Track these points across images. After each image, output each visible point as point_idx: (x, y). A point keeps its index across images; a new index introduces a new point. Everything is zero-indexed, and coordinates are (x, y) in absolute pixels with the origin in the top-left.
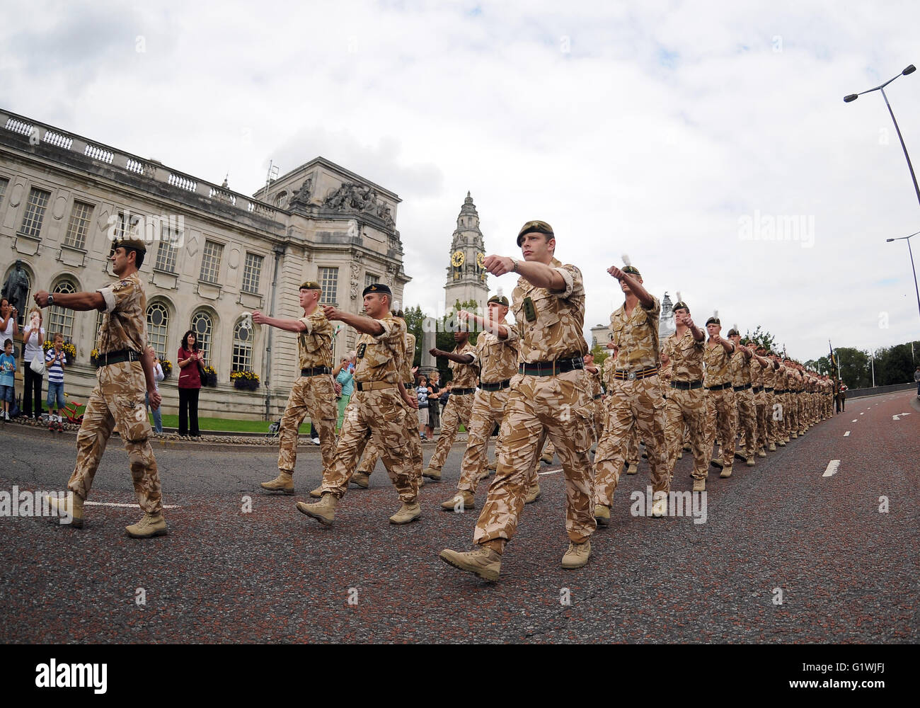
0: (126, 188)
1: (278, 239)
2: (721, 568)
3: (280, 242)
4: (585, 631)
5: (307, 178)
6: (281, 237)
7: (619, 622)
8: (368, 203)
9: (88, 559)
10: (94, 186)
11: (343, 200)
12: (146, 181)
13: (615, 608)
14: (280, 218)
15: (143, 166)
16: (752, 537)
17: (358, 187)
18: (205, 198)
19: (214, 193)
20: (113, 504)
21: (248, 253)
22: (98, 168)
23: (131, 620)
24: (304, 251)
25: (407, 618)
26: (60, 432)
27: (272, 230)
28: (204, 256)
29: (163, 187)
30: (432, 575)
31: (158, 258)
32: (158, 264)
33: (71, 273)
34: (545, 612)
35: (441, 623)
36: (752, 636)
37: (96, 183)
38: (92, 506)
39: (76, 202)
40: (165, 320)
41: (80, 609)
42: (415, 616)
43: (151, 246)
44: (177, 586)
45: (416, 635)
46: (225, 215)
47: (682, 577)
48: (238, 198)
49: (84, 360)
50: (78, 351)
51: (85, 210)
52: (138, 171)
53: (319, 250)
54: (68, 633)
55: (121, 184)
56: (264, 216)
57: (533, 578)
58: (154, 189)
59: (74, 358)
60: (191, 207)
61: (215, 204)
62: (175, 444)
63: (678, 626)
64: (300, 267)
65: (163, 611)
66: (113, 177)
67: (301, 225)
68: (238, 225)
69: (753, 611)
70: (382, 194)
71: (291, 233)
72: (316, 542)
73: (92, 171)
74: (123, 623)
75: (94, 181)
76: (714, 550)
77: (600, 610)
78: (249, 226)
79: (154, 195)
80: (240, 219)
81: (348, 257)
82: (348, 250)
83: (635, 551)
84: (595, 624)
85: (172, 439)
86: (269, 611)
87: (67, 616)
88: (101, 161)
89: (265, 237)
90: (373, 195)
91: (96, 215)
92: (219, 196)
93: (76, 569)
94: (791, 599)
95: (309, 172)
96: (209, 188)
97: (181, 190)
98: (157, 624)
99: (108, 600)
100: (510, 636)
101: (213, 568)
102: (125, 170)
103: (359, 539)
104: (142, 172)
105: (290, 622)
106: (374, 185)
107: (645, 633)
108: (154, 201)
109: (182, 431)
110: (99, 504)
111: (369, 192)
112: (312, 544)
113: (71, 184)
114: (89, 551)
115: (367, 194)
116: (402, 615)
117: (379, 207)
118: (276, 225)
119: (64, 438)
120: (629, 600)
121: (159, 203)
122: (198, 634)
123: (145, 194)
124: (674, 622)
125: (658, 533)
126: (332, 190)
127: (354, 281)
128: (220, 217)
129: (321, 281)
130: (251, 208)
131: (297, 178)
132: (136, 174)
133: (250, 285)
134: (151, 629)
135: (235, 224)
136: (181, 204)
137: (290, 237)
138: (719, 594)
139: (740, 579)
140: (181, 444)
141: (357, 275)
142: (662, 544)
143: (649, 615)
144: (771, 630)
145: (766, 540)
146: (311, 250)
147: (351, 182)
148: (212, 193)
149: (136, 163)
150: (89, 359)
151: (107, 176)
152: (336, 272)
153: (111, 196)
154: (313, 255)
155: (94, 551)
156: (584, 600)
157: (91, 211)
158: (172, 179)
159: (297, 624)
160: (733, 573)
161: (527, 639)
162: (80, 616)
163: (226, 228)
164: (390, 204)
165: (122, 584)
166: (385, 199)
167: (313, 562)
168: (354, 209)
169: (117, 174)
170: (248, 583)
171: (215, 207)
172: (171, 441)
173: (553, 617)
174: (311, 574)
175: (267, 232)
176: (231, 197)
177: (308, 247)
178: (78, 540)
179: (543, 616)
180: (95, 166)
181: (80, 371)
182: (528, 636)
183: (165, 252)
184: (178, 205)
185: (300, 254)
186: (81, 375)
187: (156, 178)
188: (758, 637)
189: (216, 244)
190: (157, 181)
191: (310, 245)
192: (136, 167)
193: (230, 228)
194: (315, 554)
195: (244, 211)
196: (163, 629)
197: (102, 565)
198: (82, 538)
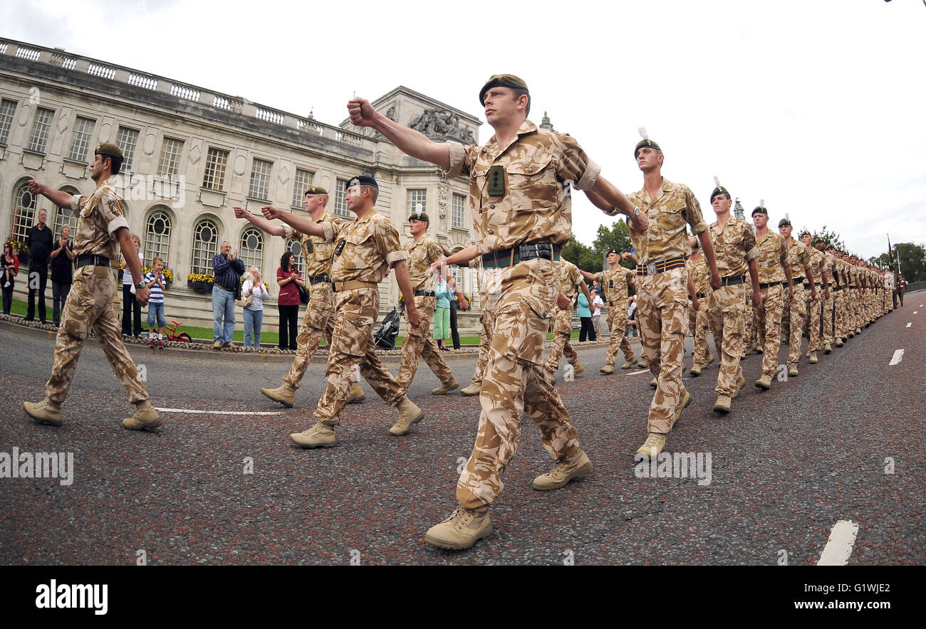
0: (215, 124)
1: (367, 164)
2: (802, 451)
3: (368, 167)
4: (681, 513)
5: (390, 106)
6: (370, 163)
7: (711, 505)
8: (451, 127)
9: (193, 461)
10: (183, 123)
11: (427, 126)
12: (234, 116)
13: (707, 492)
14: (367, 145)
15: (230, 103)
16: (828, 423)
17: (440, 112)
18: (292, 129)
19: (302, 124)
20: (216, 412)
21: (338, 179)
22: (186, 106)
23: (238, 516)
24: (392, 175)
25: (512, 507)
26: (161, 348)
27: (360, 156)
28: (296, 183)
29: (252, 121)
30: (534, 469)
31: (251, 187)
32: (250, 193)
33: (164, 204)
34: (642, 498)
35: (544, 511)
36: (833, 511)
37: (184, 121)
38: (196, 414)
39: (166, 138)
40: (260, 245)
41: (184, 507)
42: (519, 506)
43: (242, 176)
44: (284, 485)
45: (522, 522)
46: (314, 145)
47: (767, 461)
48: (325, 128)
49: (181, 284)
50: (175, 276)
51: (175, 145)
52: (225, 108)
53: (407, 174)
54: (171, 529)
55: (209, 120)
56: (352, 144)
57: (629, 468)
58: (243, 123)
59: (171, 282)
60: (280, 139)
61: (303, 135)
62: (275, 357)
63: (765, 505)
64: (389, 190)
65: (271, 507)
66: (200, 113)
67: (388, 151)
68: (327, 154)
69: (832, 489)
70: (463, 117)
71: (378, 159)
72: (420, 442)
73: (180, 108)
74: (230, 519)
75: (182, 119)
76: (794, 436)
77: (694, 494)
78: (337, 154)
79: (243, 128)
80: (328, 148)
81: (436, 179)
82: (434, 172)
83: (723, 439)
84: (689, 507)
85: (272, 353)
86: (377, 505)
87: (171, 514)
88: (187, 100)
89: (353, 164)
90: (455, 120)
91: (186, 150)
92: (307, 127)
93: (181, 471)
94: (866, 477)
95: (390, 101)
96: (296, 120)
97: (269, 123)
98: (264, 519)
99: (214, 499)
100: (611, 521)
101: (319, 468)
102: (213, 107)
103: (460, 438)
104: (229, 108)
105: (398, 514)
106: (456, 110)
107: (735, 513)
108: (243, 134)
109: (283, 345)
110: (203, 412)
111: (451, 117)
112: (416, 443)
113: (159, 122)
114: (194, 455)
115: (449, 118)
116: (507, 505)
117: (461, 130)
118: (364, 152)
119: (164, 354)
120: (720, 484)
121: (248, 136)
122: (307, 527)
123: (234, 128)
124: (762, 502)
125: (742, 422)
126: (415, 117)
127: (442, 201)
128: (309, 146)
129: (410, 203)
130: (338, 137)
131: (380, 107)
132: (223, 110)
133: (342, 209)
134: (259, 524)
135: (324, 153)
136: (270, 136)
137: (378, 163)
138: (801, 475)
139: (820, 460)
140: (282, 358)
141: (444, 195)
142: (747, 432)
143: (739, 497)
144: (850, 505)
145: (841, 424)
146: (399, 173)
147: (433, 108)
148: (299, 125)
149: (223, 100)
150: (186, 283)
151: (194, 113)
152: (425, 193)
153: (200, 131)
154: (402, 179)
155: (199, 455)
156: (677, 486)
157: (181, 146)
158: (259, 114)
159: (405, 516)
160: (812, 456)
161: (627, 523)
162: (185, 514)
163: (315, 157)
164: (472, 127)
165: (228, 483)
166: (466, 123)
167: (418, 460)
168: (437, 134)
169: (205, 112)
170: (355, 481)
171: (303, 138)
172: (272, 355)
173: (650, 502)
174: (417, 470)
175: (356, 159)
176: (318, 128)
177: (396, 171)
178: (182, 444)
179: (640, 501)
180: (182, 105)
181: (177, 294)
182: (627, 520)
183: (257, 182)
184: (267, 137)
185: (389, 178)
186: (179, 297)
187: (244, 113)
188: (838, 512)
189: (307, 172)
190: (245, 116)
191: (398, 169)
192: (222, 104)
193: (319, 156)
194: (419, 453)
195: (331, 140)
196: (271, 524)
197: (208, 467)
198: (187, 443)
